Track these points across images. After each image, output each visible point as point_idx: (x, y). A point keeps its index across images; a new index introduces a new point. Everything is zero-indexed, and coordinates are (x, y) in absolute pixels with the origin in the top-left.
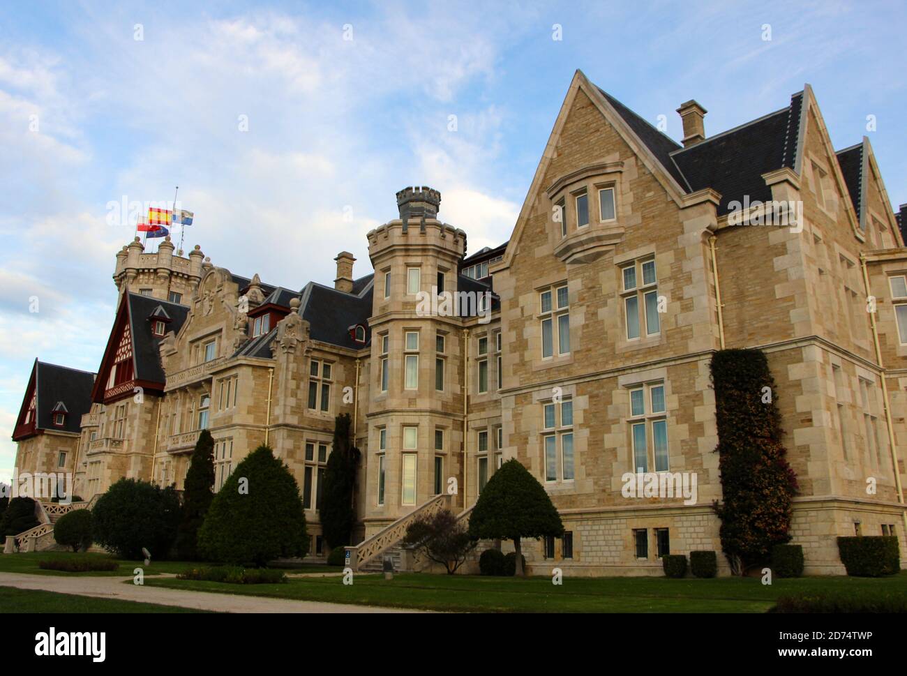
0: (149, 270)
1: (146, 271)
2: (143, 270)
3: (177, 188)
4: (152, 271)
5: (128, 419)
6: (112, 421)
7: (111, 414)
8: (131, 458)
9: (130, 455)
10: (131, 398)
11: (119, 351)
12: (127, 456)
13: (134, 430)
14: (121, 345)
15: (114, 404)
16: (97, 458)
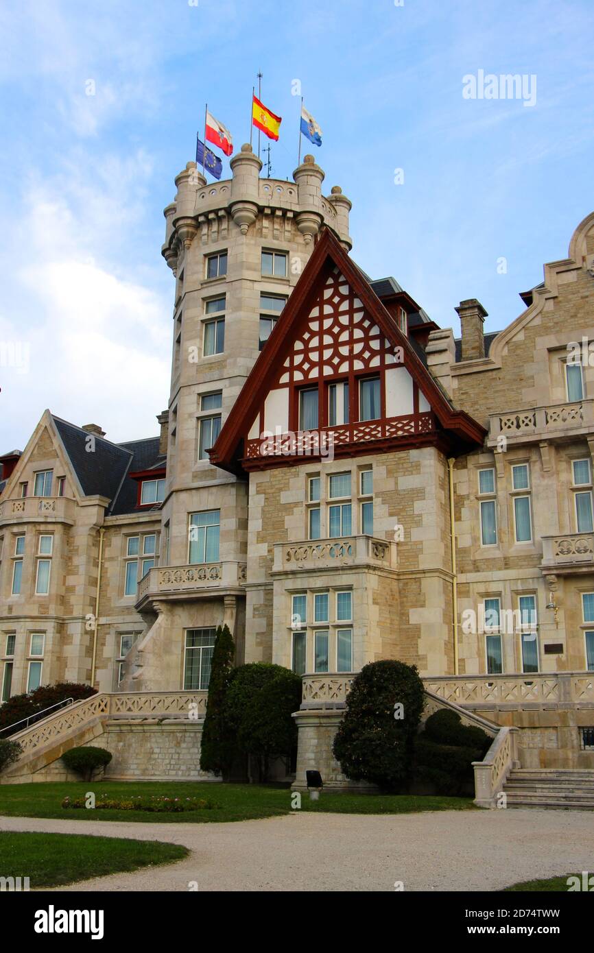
0: (285, 211)
1: (279, 213)
2: (274, 209)
3: (260, 76)
4: (290, 215)
5: (380, 500)
6: (296, 504)
7: (280, 490)
8: (418, 580)
9: (414, 576)
10: (384, 456)
11: (298, 359)
12: (401, 577)
13: (419, 523)
14: (298, 346)
15: (293, 470)
16: (318, 582)
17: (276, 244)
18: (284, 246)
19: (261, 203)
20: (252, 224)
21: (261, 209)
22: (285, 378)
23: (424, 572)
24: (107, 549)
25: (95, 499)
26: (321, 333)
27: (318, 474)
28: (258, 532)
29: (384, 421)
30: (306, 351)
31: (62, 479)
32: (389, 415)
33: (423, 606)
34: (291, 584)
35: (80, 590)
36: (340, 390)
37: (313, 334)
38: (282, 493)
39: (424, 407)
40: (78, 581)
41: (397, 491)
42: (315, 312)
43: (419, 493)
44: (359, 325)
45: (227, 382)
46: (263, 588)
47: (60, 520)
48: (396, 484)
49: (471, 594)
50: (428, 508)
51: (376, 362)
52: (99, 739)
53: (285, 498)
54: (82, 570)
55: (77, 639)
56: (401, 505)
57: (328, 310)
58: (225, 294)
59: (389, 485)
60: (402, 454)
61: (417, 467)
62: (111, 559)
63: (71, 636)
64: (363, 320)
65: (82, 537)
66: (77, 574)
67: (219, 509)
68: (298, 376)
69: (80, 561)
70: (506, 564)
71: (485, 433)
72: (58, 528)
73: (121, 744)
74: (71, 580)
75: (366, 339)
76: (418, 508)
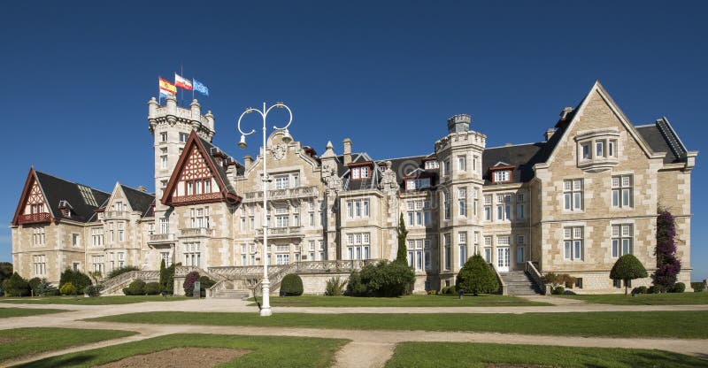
5: (211, 217)
6: (188, 217)
7: (184, 213)
8: (221, 240)
9: (219, 239)
10: (212, 204)
11: (187, 172)
13: (221, 224)
14: (187, 168)
15: (186, 207)
16: (192, 240)
17: (184, 131)
19: (178, 116)
20: (175, 123)
21: (177, 119)
22: (183, 178)
23: (222, 238)
25: (136, 212)
26: (193, 164)
27: (194, 208)
28: (178, 225)
29: (211, 194)
30: (189, 170)
32: (212, 192)
33: (222, 247)
34: (185, 241)
36: (200, 183)
37: (191, 164)
41: (216, 215)
42: (191, 157)
43: (221, 216)
48: (216, 212)
49: (238, 244)
50: (224, 220)
51: (209, 175)
53: (185, 215)
56: (217, 218)
57: (195, 157)
58: (167, 147)
59: (213, 213)
60: (216, 204)
66: (133, 235)
68: (187, 178)
70: (247, 236)
71: (241, 198)
76: (221, 220)
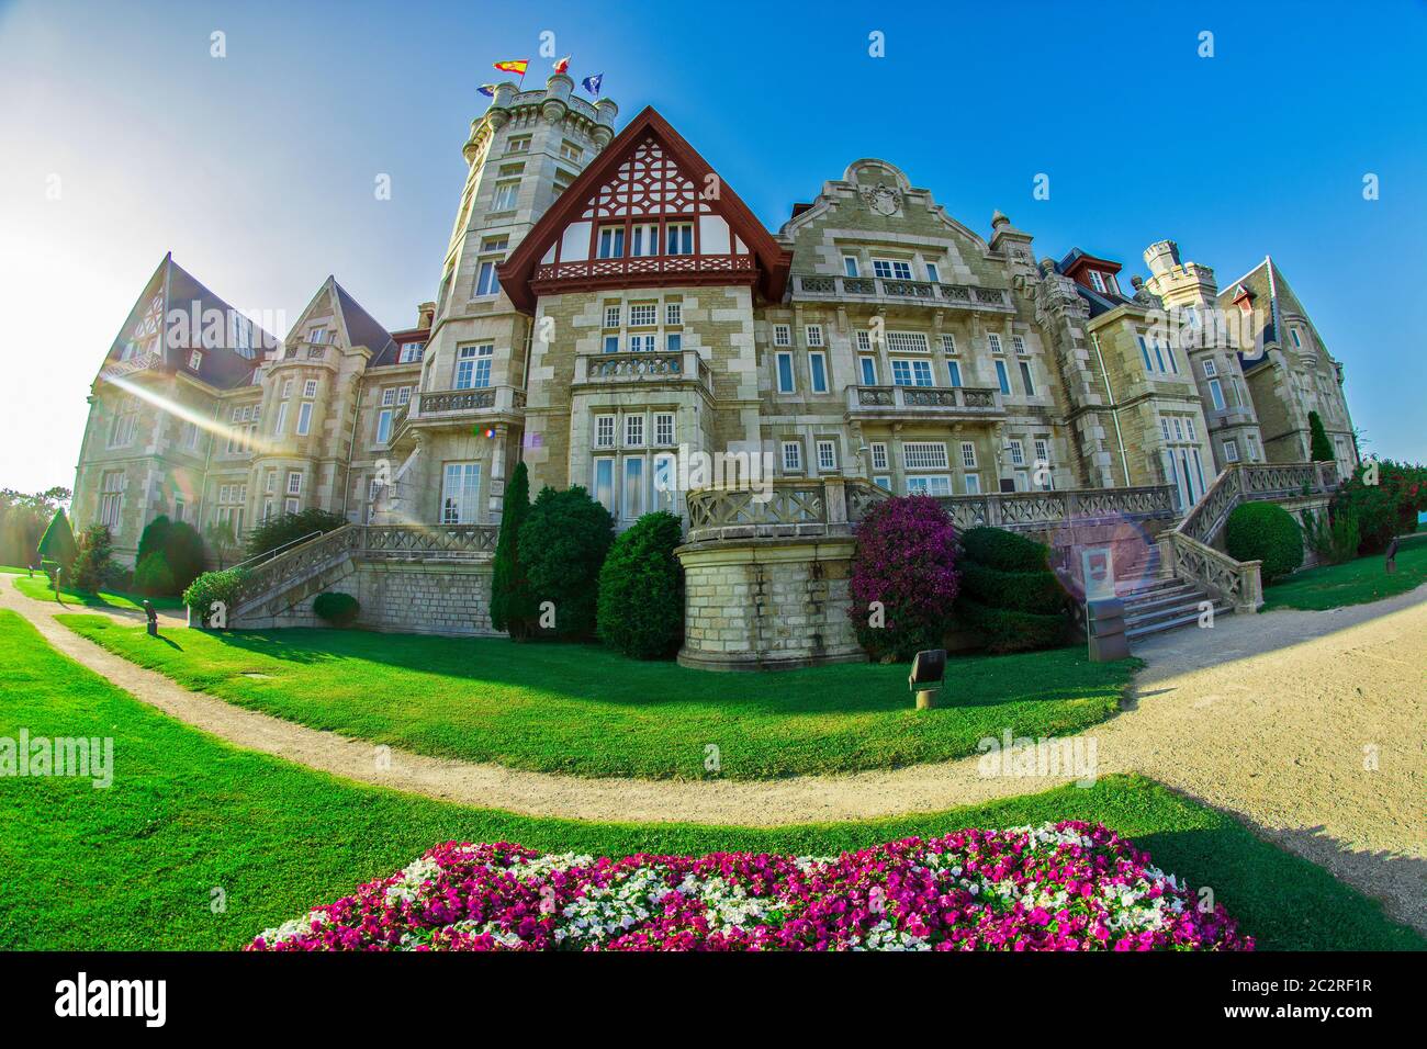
0: (586, 120)
1: (582, 120)
2: (579, 116)
5: (692, 329)
6: (591, 328)
7: (573, 313)
8: (737, 413)
9: (732, 407)
10: (696, 289)
11: (604, 200)
12: (718, 407)
13: (736, 354)
14: (605, 190)
15: (590, 295)
16: (633, 399)
17: (574, 141)
18: (581, 144)
20: (558, 121)
21: (567, 113)
22: (589, 214)
23: (745, 403)
24: (364, 399)
25: (360, 350)
26: (631, 182)
27: (619, 301)
28: (543, 355)
29: (698, 257)
30: (614, 194)
31: (333, 332)
32: (703, 252)
33: (743, 439)
35: (336, 434)
36: (647, 228)
37: (622, 182)
38: (574, 317)
39: (742, 249)
40: (336, 425)
41: (711, 323)
42: (626, 167)
43: (736, 327)
44: (673, 180)
45: (515, 228)
46: (547, 413)
47: (325, 365)
48: (710, 315)
49: (773, 435)
50: (744, 340)
51: (689, 209)
52: (349, 578)
53: (578, 321)
54: (340, 414)
55: (330, 480)
56: (716, 334)
57: (639, 166)
58: (524, 163)
59: (703, 316)
60: (716, 289)
61: (732, 303)
62: (367, 407)
63: (324, 476)
64: (676, 176)
65: (345, 384)
66: (335, 417)
67: (493, 340)
68: (603, 213)
69: (341, 407)
70: (808, 410)
71: (787, 287)
72: (323, 374)
73: (375, 585)
74: (330, 424)
75: (680, 191)
76: (735, 339)
